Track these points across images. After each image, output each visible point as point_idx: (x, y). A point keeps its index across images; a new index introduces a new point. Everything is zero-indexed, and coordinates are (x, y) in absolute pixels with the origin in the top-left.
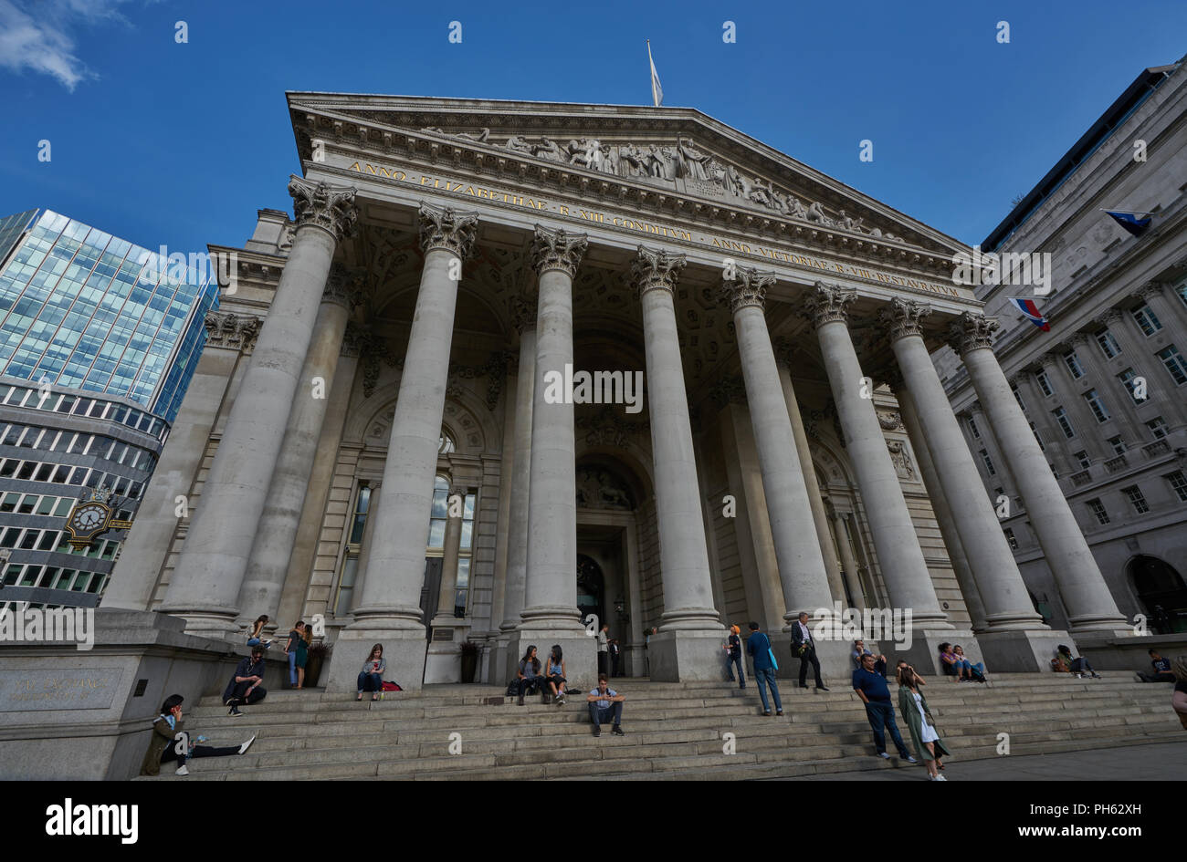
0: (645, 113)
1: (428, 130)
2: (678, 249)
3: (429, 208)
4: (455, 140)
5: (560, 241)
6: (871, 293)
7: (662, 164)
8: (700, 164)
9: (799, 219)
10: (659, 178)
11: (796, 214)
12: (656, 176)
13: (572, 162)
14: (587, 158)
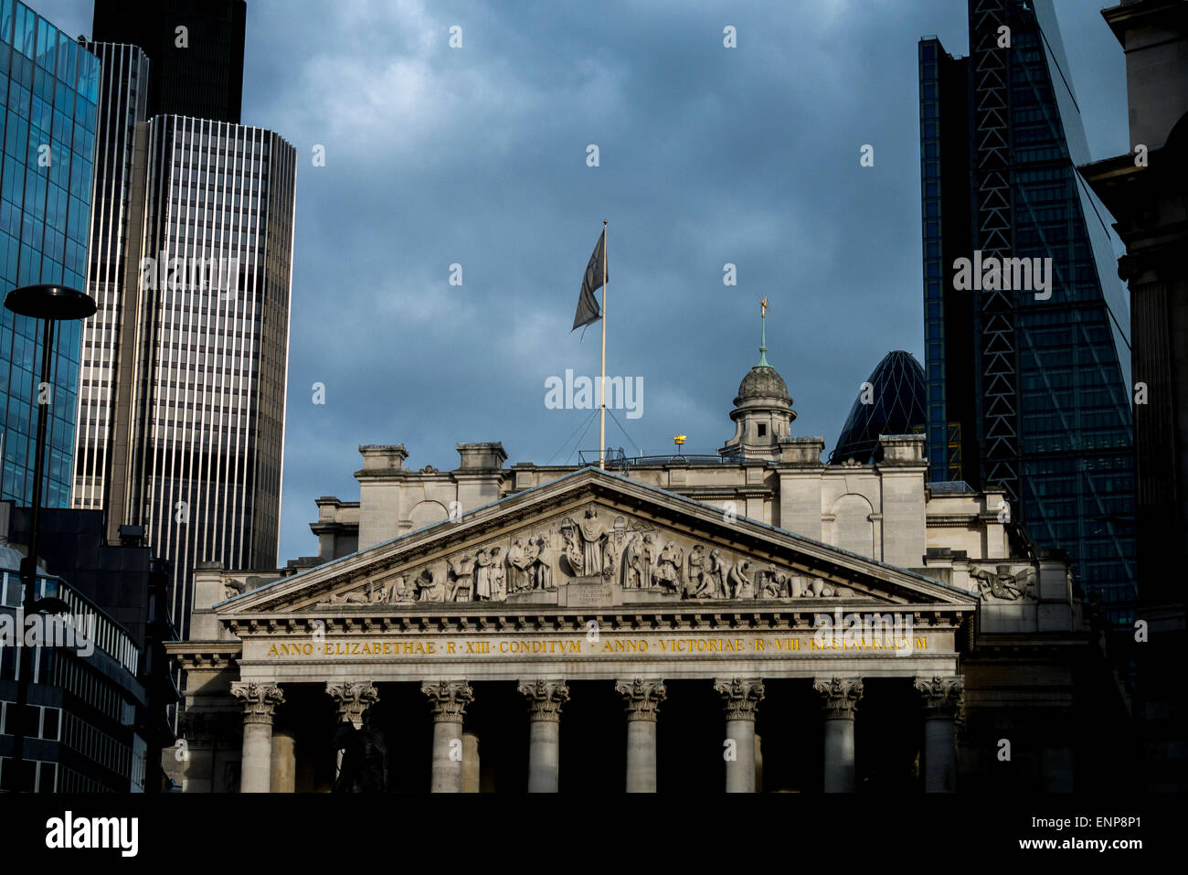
2: (563, 667)
3: (333, 683)
4: (345, 609)
5: (443, 694)
6: (792, 671)
7: (548, 567)
8: (597, 545)
9: (702, 601)
10: (543, 587)
11: (701, 593)
12: (540, 587)
13: (455, 591)
14: (469, 583)
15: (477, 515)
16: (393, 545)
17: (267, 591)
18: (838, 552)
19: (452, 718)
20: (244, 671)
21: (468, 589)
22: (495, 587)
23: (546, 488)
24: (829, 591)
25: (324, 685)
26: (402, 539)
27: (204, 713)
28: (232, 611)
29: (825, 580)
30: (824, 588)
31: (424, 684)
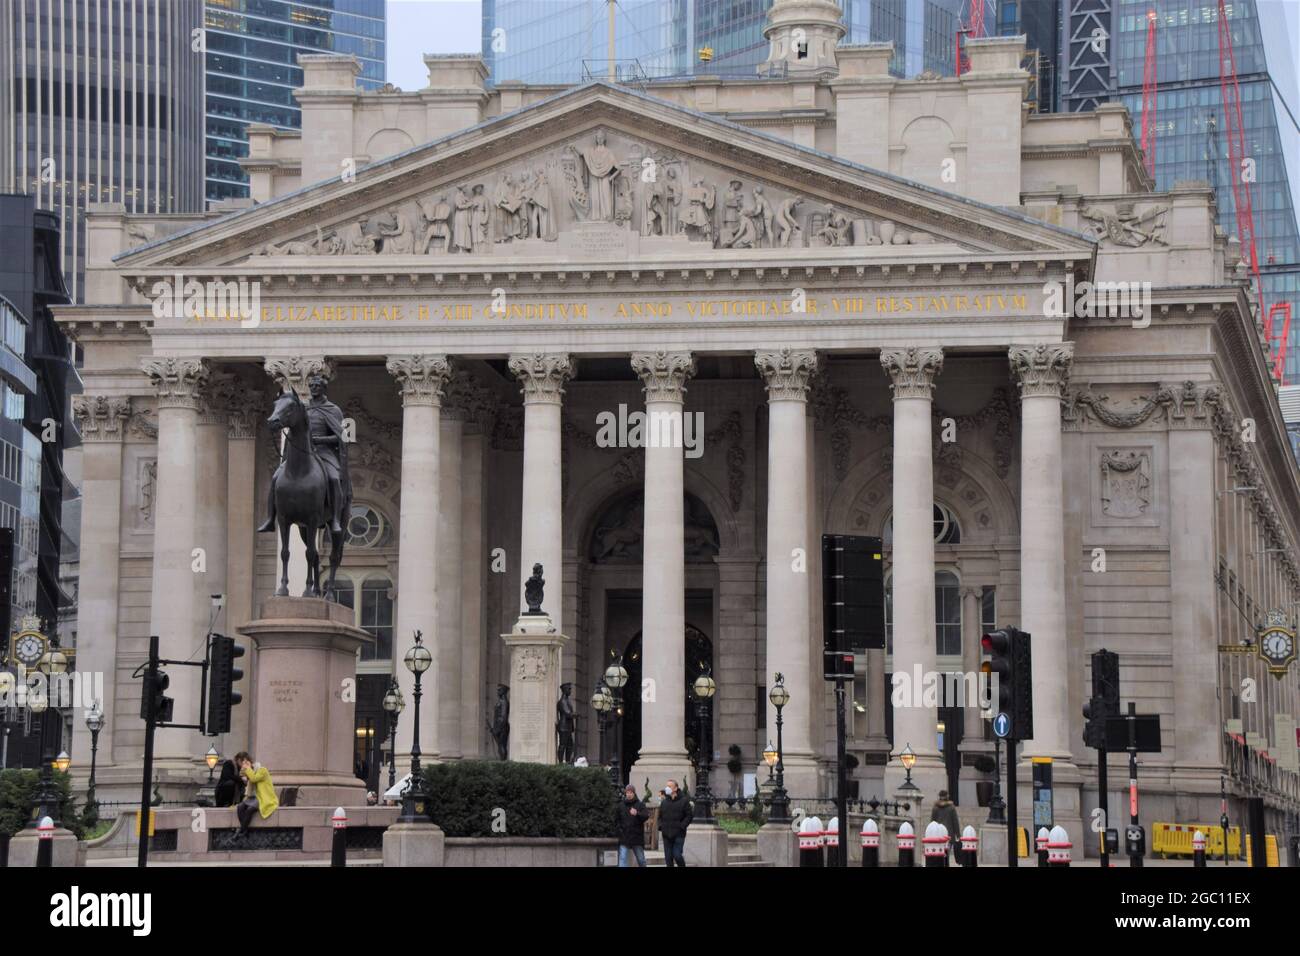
2: (565, 337)
3: (273, 357)
4: (287, 266)
5: (415, 370)
6: (852, 339)
7: (544, 209)
8: (606, 182)
10: (539, 236)
11: (739, 239)
12: (535, 234)
13: (427, 241)
14: (444, 230)
15: (452, 142)
17: (184, 239)
18: (914, 187)
19: (426, 400)
20: (156, 342)
21: (444, 237)
22: (478, 236)
23: (540, 108)
24: (900, 237)
25: (261, 362)
27: (107, 398)
28: (138, 265)
29: (896, 223)
30: (895, 232)
31: (389, 359)
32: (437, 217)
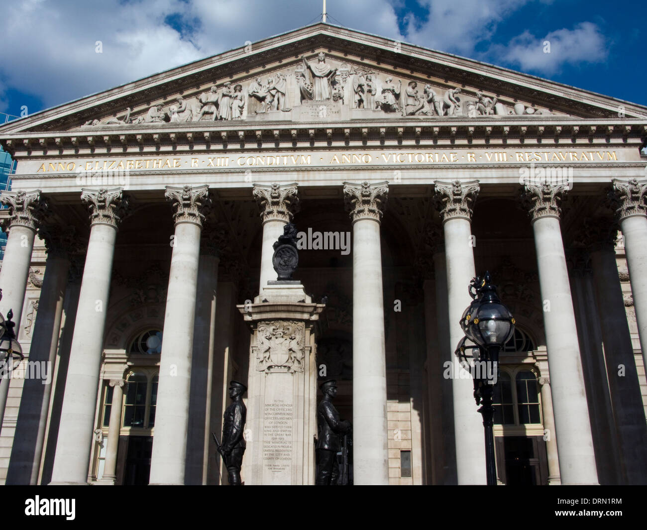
0: (272, 43)
1: (85, 126)
2: (294, 176)
3: (89, 191)
4: (104, 129)
5: (185, 198)
6: (503, 178)
7: (283, 94)
8: (325, 80)
9: (422, 117)
10: (278, 109)
11: (420, 111)
12: (275, 108)
13: (200, 115)
14: (213, 108)
15: (223, 56)
16: (150, 79)
17: (40, 116)
19: (191, 219)
20: (14, 183)
21: (212, 113)
22: (236, 113)
25: (80, 194)
26: (158, 74)
28: (9, 132)
31: (168, 190)
32: (209, 101)
